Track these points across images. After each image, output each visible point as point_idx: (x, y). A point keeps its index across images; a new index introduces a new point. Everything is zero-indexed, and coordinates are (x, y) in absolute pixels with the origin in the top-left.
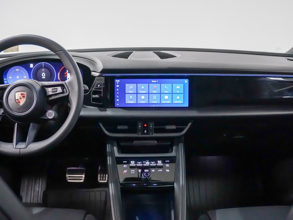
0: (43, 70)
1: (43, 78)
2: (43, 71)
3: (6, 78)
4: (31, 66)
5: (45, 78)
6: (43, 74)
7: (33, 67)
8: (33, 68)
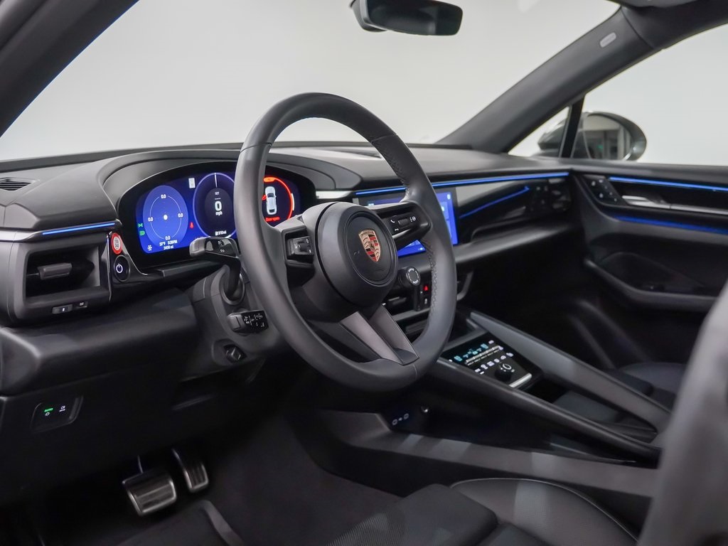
0: (217, 193)
1: (217, 213)
2: (217, 196)
3: (141, 221)
4: (192, 183)
5: (221, 213)
6: (216, 203)
7: (196, 186)
8: (194, 189)
